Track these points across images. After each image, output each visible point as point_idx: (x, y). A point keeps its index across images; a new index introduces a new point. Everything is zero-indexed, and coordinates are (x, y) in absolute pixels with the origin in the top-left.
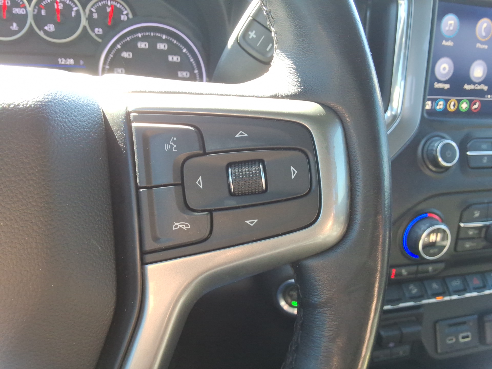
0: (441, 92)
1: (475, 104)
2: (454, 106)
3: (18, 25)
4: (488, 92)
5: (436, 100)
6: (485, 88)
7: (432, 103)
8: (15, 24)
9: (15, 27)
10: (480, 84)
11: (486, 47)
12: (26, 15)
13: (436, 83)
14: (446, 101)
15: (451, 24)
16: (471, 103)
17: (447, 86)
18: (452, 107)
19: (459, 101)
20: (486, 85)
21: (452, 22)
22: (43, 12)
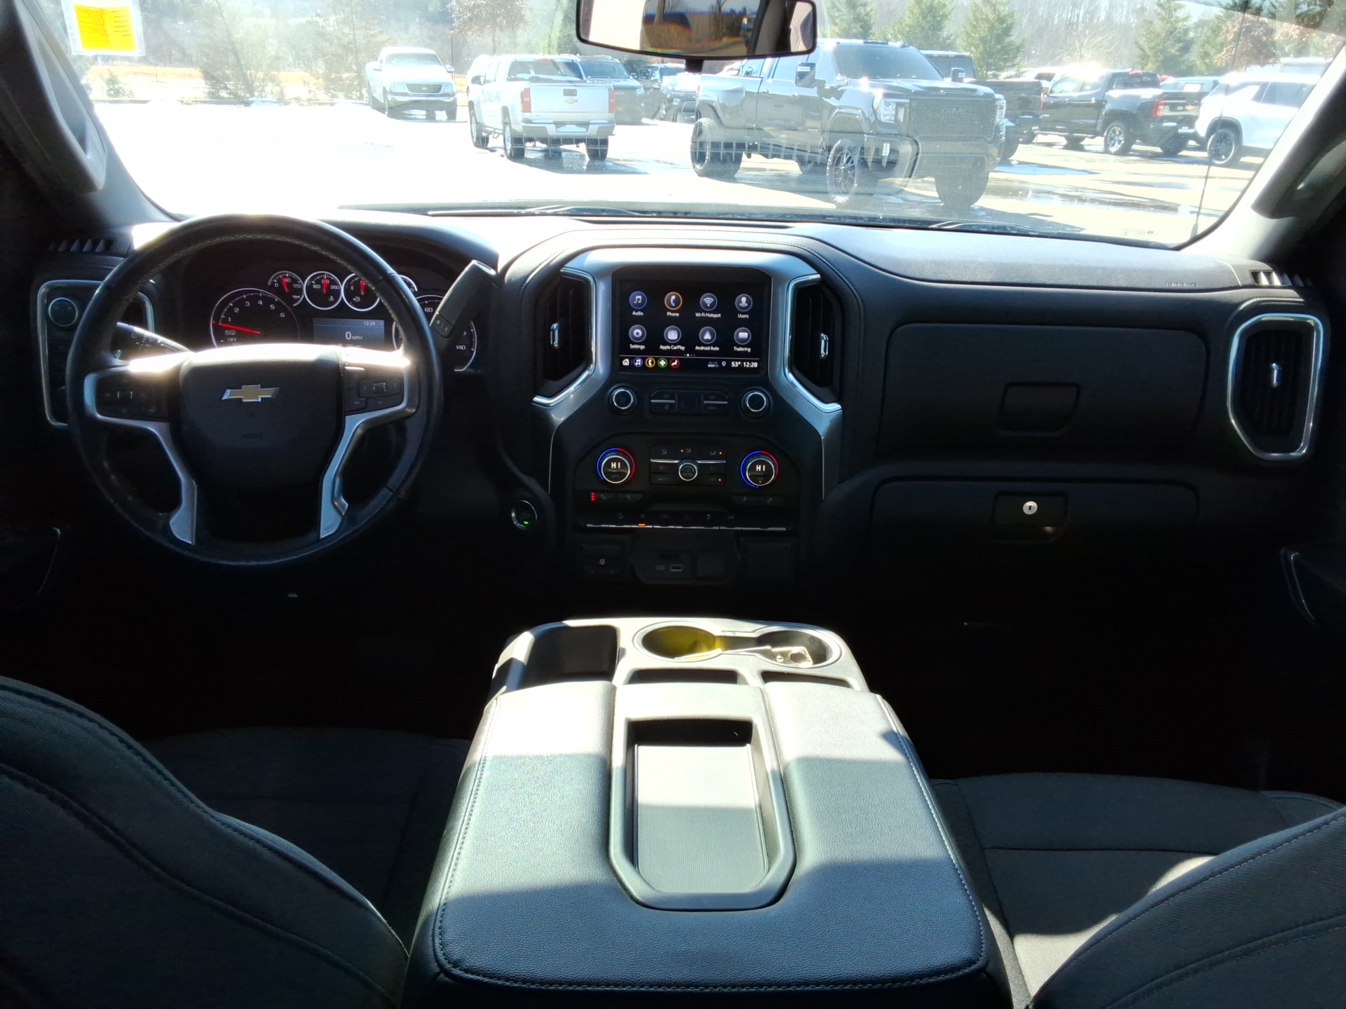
0: (638, 352)
1: (674, 361)
2: (652, 363)
3: (334, 298)
4: (686, 352)
5: (633, 358)
6: (683, 348)
7: (630, 361)
8: (332, 297)
9: (332, 299)
10: (676, 345)
11: (678, 315)
12: (339, 290)
13: (631, 345)
14: (644, 359)
15: (639, 299)
16: (669, 361)
17: (642, 347)
18: (650, 364)
19: (657, 360)
20: (682, 345)
21: (640, 297)
22: (352, 288)
